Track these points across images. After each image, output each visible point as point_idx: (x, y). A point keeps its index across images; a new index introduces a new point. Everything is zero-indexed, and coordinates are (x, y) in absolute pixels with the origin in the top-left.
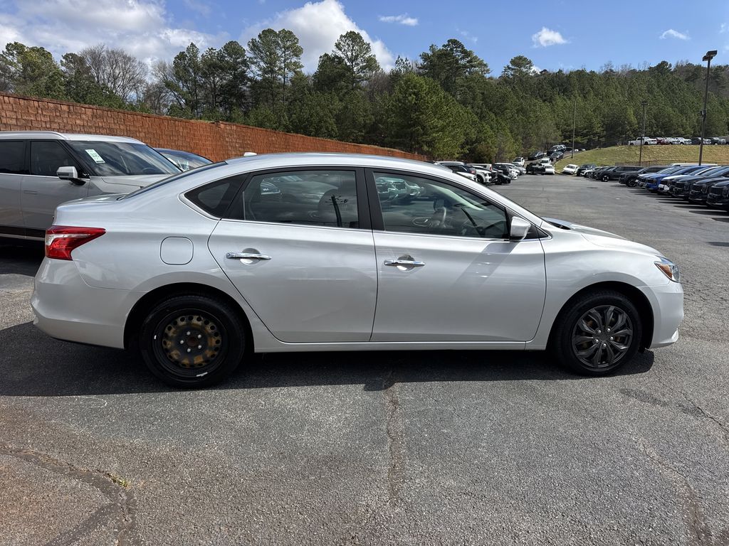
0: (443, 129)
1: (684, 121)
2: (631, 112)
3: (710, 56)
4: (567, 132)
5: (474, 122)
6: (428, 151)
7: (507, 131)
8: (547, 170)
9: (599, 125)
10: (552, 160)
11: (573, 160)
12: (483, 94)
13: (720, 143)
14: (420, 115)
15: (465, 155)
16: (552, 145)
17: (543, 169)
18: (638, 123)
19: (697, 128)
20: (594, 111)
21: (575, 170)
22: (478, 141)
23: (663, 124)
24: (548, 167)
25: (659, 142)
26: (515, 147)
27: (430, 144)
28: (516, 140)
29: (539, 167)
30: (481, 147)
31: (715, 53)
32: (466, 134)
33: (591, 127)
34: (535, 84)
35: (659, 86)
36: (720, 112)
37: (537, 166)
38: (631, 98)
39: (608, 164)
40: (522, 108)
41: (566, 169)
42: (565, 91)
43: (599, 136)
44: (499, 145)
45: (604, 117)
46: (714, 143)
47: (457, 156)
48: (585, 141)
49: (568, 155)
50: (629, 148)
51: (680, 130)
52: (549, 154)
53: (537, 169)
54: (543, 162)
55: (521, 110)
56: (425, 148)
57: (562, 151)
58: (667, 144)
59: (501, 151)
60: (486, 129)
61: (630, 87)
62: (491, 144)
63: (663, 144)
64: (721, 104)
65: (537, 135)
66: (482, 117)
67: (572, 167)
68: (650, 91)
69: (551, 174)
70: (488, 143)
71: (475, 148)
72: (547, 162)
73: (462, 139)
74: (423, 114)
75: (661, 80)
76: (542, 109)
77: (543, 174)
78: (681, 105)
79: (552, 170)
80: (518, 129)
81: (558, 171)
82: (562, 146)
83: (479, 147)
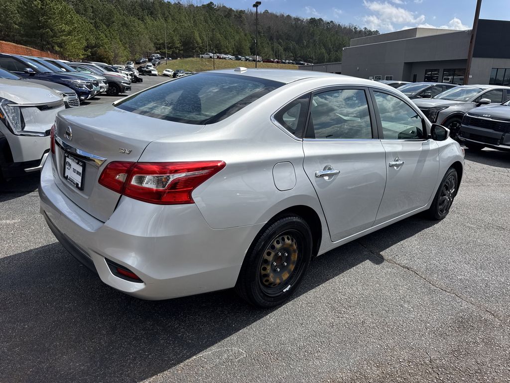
0: (70, 33)
1: (228, 44)
2: (197, 34)
3: (257, 5)
4: (158, 44)
5: (91, 31)
6: (60, 51)
7: (118, 40)
8: (153, 72)
9: (178, 42)
10: (154, 65)
11: (168, 66)
12: (92, 7)
13: (249, 61)
14: (49, 19)
15: (88, 56)
16: (151, 54)
17: (150, 72)
18: (202, 43)
19: (235, 49)
20: (174, 31)
21: (171, 73)
22: (97, 46)
23: (216, 44)
24: (153, 70)
25: (218, 57)
26: (126, 53)
27: (60, 45)
28: (126, 48)
29: (147, 70)
30: (100, 51)
31: (260, 3)
32: (87, 40)
33: (173, 42)
34: (129, 5)
35: (211, 19)
36: (245, 40)
37: (145, 69)
38: (195, 25)
39: (190, 70)
40: (125, 23)
41: (165, 72)
42: (152, 13)
43: (179, 49)
44: (114, 51)
45: (180, 36)
46: (247, 60)
47: (82, 57)
48: (171, 53)
49: (163, 62)
50: (202, 60)
51: (226, 49)
52: (150, 60)
53: (145, 71)
54: (148, 66)
55: (124, 24)
56: (57, 48)
57: (158, 58)
58: (222, 58)
59: (116, 56)
60: (102, 37)
61: (194, 17)
62: (108, 50)
63: (220, 58)
64: (245, 35)
65: (139, 45)
66: (97, 27)
67: (168, 71)
68: (206, 21)
69: (155, 75)
70: (105, 48)
71: (96, 52)
72: (151, 66)
73: (85, 44)
74: (50, 18)
75: (211, 15)
76: (139, 26)
77: (150, 75)
78: (225, 33)
79: (155, 72)
80: (125, 39)
81: (160, 74)
82: (158, 55)
83: (99, 51)
